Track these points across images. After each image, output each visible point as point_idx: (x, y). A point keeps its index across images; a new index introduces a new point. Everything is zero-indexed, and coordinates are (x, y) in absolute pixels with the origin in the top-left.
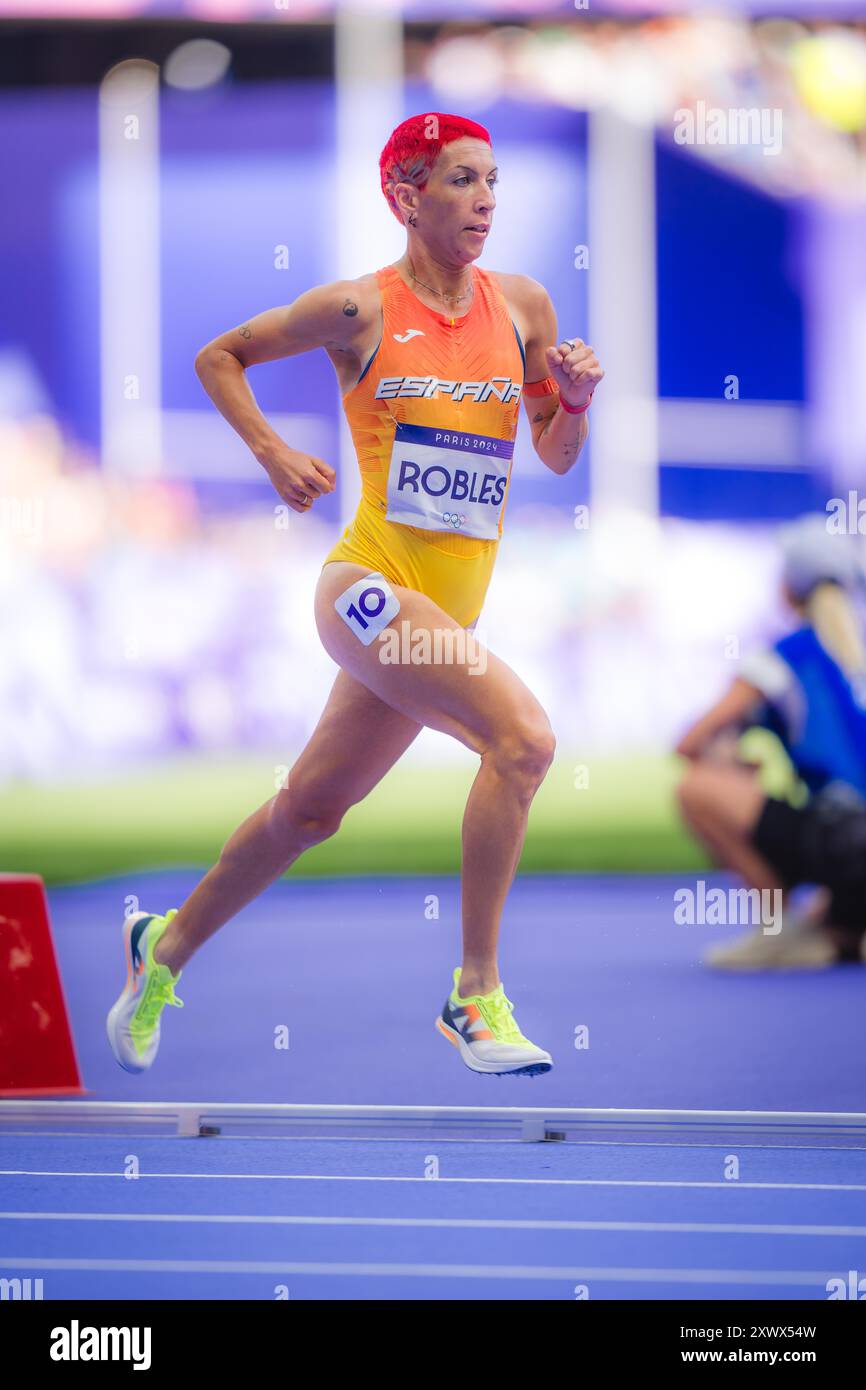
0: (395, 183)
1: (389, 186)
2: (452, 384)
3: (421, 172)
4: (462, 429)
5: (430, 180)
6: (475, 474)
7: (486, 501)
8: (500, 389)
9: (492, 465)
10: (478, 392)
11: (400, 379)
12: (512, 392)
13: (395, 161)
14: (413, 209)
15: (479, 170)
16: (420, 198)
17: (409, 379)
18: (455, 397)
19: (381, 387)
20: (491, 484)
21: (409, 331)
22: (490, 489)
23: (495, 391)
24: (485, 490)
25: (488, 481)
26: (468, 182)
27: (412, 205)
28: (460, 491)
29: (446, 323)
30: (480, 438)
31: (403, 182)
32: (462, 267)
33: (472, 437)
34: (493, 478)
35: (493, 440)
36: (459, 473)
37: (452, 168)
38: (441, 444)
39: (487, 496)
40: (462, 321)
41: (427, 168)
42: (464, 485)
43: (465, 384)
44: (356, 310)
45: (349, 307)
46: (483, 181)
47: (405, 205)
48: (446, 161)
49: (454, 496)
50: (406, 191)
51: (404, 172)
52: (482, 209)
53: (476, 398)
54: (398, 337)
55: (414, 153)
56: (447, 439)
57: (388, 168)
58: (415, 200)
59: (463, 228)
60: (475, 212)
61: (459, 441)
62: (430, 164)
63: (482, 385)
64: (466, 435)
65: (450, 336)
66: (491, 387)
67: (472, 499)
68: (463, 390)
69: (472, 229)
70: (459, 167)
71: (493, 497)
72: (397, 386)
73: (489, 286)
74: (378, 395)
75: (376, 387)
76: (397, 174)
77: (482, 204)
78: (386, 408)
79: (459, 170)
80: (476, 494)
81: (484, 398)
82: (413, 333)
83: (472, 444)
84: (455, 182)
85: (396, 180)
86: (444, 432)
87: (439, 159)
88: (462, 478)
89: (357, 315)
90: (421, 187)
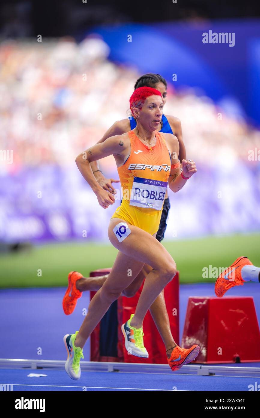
1: (132, 108)
2: (151, 166)
3: (140, 105)
4: (153, 179)
5: (143, 107)
6: (157, 192)
7: (160, 200)
8: (165, 168)
9: (161, 189)
10: (158, 168)
11: (136, 164)
12: (168, 168)
13: (133, 101)
14: (138, 115)
15: (157, 104)
16: (140, 112)
17: (138, 164)
18: (151, 170)
19: (130, 166)
21: (138, 151)
22: (161, 196)
23: (163, 168)
25: (161, 194)
26: (154, 108)
27: (138, 114)
28: (152, 197)
29: (149, 149)
30: (158, 181)
31: (135, 107)
32: (152, 132)
33: (156, 181)
34: (162, 193)
35: (162, 182)
36: (152, 192)
37: (149, 104)
38: (147, 183)
39: (160, 198)
40: (153, 148)
41: (142, 104)
42: (153, 195)
43: (154, 166)
44: (123, 144)
45: (121, 143)
46: (158, 107)
47: (136, 114)
48: (147, 101)
50: (136, 110)
51: (136, 104)
52: (158, 115)
53: (158, 170)
54: (135, 152)
55: (139, 99)
56: (148, 182)
58: (139, 113)
59: (153, 120)
60: (156, 116)
61: (152, 182)
62: (143, 102)
63: (159, 166)
64: (154, 181)
65: (149, 152)
66: (162, 167)
67: (156, 199)
68: (154, 168)
69: (155, 121)
70: (151, 103)
71: (162, 198)
72: (135, 166)
73: (161, 137)
74: (129, 168)
75: (129, 166)
76: (134, 105)
77: (158, 114)
78: (131, 173)
79: (151, 104)
80: (157, 197)
81: (160, 170)
82: (139, 151)
83: (156, 183)
84: (150, 108)
85: (134, 106)
86: (148, 180)
87: (145, 101)
89: (123, 146)
90: (140, 109)
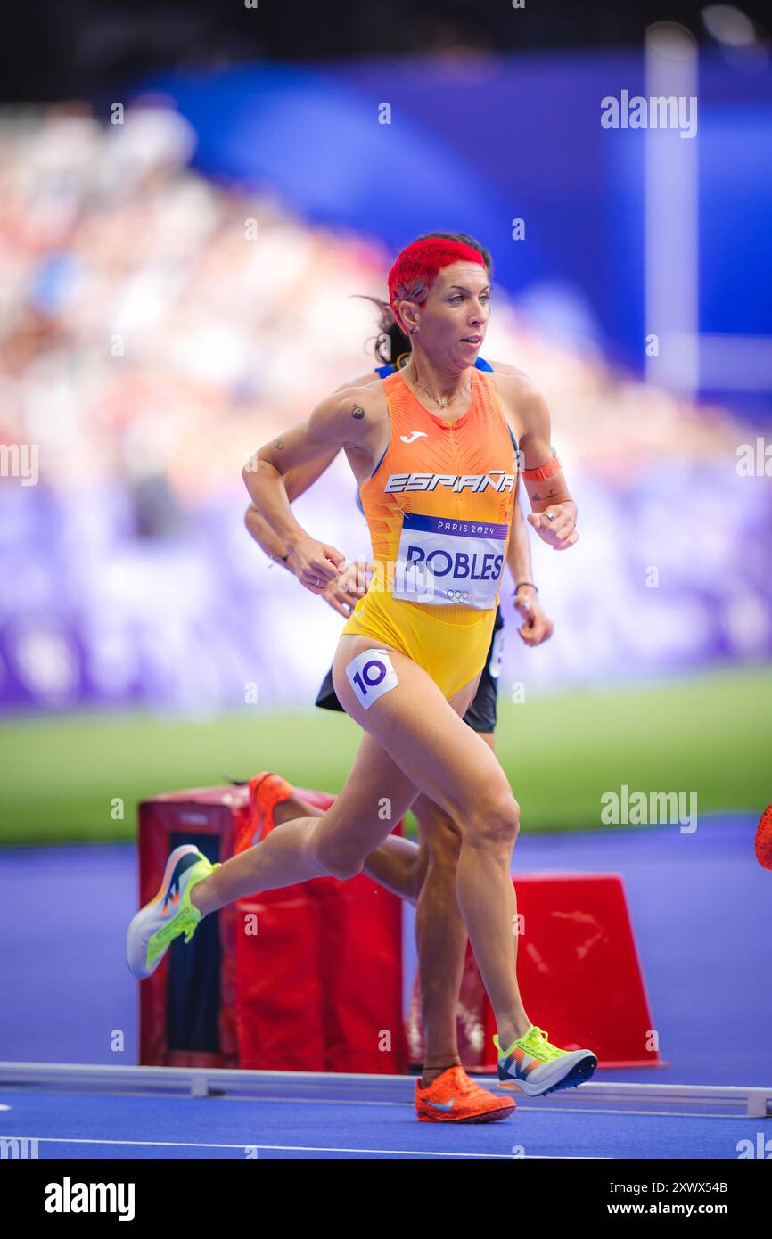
0: (400, 301)
1: (395, 303)
2: (453, 478)
3: (421, 291)
4: (461, 518)
5: (429, 299)
6: (475, 556)
7: (487, 578)
8: (496, 481)
9: (490, 545)
10: (476, 484)
11: (407, 476)
12: (506, 483)
13: (399, 281)
14: (415, 323)
15: (472, 289)
16: (421, 314)
17: (414, 476)
18: (455, 489)
19: (390, 483)
20: (490, 562)
21: (413, 433)
22: (490, 567)
23: (492, 483)
24: (486, 568)
25: (488, 560)
26: (463, 300)
27: (414, 321)
28: (462, 570)
29: (445, 425)
30: (477, 524)
31: (408, 300)
32: (460, 373)
33: (470, 524)
34: (492, 557)
35: (490, 526)
36: (459, 555)
37: (448, 289)
38: (443, 531)
39: (488, 573)
40: (460, 424)
41: (427, 289)
42: (465, 565)
43: (464, 478)
44: (363, 412)
45: (356, 411)
46: (476, 299)
47: (408, 320)
48: (443, 281)
49: (456, 575)
50: (409, 308)
51: (407, 292)
52: (475, 323)
53: (474, 489)
54: (404, 439)
55: (415, 276)
56: (448, 526)
57: (394, 289)
58: (417, 316)
59: (459, 339)
60: (469, 325)
61: (458, 528)
62: (429, 285)
63: (479, 478)
64: (464, 522)
65: (448, 437)
66: (488, 479)
67: (474, 577)
68: (462, 483)
69: (467, 340)
70: (454, 287)
71: (493, 573)
72: (404, 482)
73: (485, 386)
74: (388, 489)
75: (386, 483)
76: (401, 294)
77: (475, 318)
78: (394, 500)
79: (454, 290)
80: (478, 571)
81: (481, 489)
82: (417, 434)
83: (470, 530)
84: (451, 300)
85: (401, 298)
86: (445, 521)
87: (436, 281)
88: (462, 560)
89: (364, 418)
90: (422, 304)
